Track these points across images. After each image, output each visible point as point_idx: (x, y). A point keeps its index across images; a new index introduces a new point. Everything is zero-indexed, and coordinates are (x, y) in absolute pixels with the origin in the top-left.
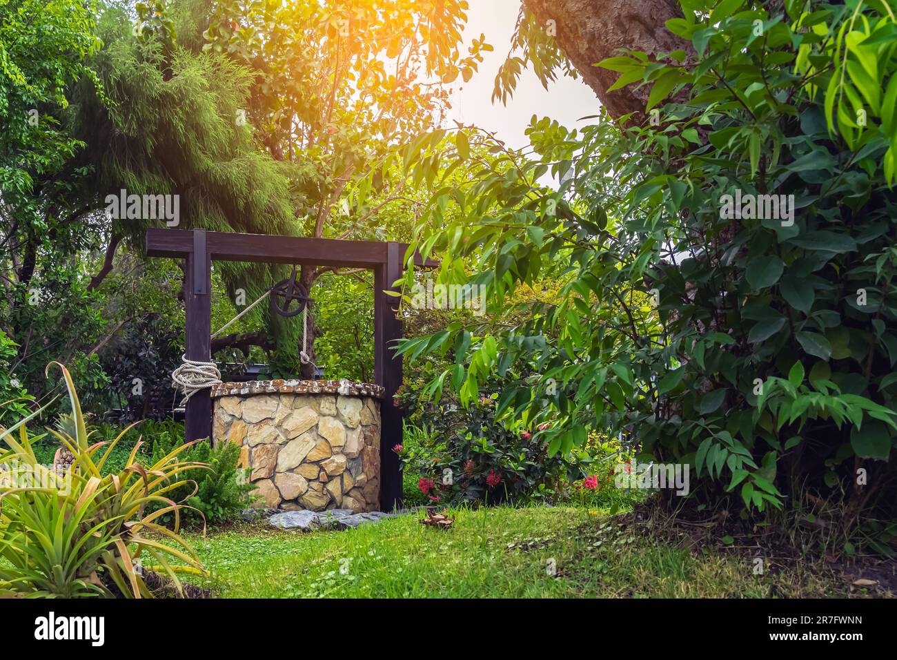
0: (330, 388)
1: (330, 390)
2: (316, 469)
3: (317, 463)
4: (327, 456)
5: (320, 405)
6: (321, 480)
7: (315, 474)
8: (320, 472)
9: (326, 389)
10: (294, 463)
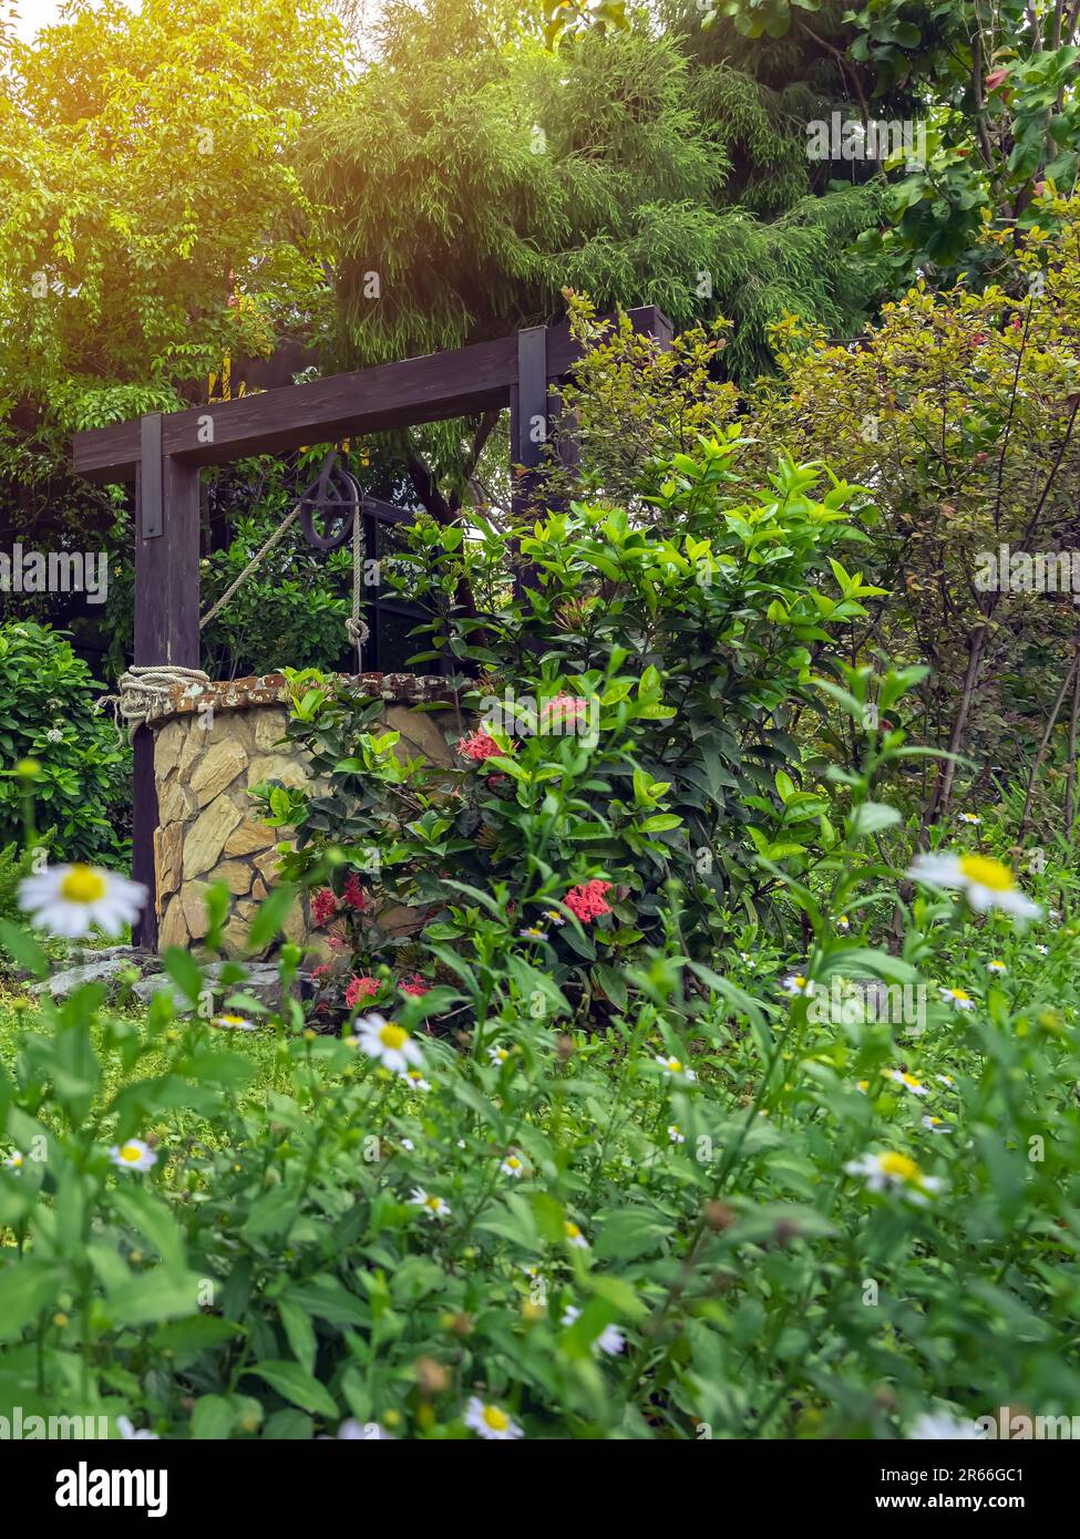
0: (259, 693)
1: (260, 698)
2: (245, 872)
3: (247, 858)
4: (264, 843)
5: (253, 730)
6: (256, 896)
7: (245, 883)
8: (253, 878)
9: (251, 697)
10: (206, 859)
